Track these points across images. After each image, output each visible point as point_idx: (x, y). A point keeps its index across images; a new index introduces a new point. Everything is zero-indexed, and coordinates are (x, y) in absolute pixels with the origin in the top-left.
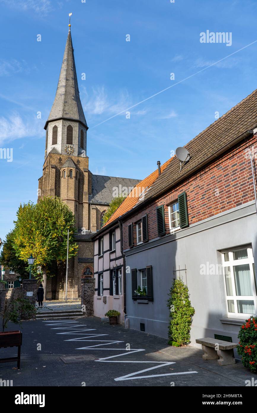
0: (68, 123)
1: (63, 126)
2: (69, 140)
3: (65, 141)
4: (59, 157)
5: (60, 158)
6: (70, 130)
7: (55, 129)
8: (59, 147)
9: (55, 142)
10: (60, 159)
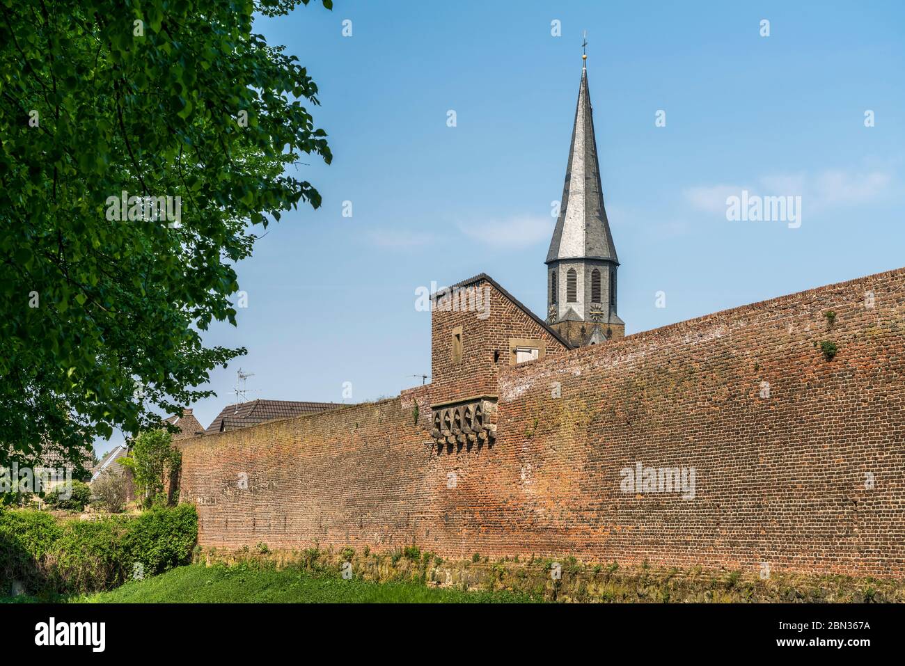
0: (592, 268)
1: (587, 271)
2: (596, 297)
3: (590, 297)
4: (581, 327)
5: (583, 327)
6: (596, 277)
7: (572, 274)
8: (579, 309)
9: (572, 298)
10: (583, 330)
